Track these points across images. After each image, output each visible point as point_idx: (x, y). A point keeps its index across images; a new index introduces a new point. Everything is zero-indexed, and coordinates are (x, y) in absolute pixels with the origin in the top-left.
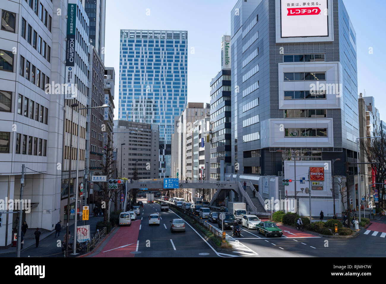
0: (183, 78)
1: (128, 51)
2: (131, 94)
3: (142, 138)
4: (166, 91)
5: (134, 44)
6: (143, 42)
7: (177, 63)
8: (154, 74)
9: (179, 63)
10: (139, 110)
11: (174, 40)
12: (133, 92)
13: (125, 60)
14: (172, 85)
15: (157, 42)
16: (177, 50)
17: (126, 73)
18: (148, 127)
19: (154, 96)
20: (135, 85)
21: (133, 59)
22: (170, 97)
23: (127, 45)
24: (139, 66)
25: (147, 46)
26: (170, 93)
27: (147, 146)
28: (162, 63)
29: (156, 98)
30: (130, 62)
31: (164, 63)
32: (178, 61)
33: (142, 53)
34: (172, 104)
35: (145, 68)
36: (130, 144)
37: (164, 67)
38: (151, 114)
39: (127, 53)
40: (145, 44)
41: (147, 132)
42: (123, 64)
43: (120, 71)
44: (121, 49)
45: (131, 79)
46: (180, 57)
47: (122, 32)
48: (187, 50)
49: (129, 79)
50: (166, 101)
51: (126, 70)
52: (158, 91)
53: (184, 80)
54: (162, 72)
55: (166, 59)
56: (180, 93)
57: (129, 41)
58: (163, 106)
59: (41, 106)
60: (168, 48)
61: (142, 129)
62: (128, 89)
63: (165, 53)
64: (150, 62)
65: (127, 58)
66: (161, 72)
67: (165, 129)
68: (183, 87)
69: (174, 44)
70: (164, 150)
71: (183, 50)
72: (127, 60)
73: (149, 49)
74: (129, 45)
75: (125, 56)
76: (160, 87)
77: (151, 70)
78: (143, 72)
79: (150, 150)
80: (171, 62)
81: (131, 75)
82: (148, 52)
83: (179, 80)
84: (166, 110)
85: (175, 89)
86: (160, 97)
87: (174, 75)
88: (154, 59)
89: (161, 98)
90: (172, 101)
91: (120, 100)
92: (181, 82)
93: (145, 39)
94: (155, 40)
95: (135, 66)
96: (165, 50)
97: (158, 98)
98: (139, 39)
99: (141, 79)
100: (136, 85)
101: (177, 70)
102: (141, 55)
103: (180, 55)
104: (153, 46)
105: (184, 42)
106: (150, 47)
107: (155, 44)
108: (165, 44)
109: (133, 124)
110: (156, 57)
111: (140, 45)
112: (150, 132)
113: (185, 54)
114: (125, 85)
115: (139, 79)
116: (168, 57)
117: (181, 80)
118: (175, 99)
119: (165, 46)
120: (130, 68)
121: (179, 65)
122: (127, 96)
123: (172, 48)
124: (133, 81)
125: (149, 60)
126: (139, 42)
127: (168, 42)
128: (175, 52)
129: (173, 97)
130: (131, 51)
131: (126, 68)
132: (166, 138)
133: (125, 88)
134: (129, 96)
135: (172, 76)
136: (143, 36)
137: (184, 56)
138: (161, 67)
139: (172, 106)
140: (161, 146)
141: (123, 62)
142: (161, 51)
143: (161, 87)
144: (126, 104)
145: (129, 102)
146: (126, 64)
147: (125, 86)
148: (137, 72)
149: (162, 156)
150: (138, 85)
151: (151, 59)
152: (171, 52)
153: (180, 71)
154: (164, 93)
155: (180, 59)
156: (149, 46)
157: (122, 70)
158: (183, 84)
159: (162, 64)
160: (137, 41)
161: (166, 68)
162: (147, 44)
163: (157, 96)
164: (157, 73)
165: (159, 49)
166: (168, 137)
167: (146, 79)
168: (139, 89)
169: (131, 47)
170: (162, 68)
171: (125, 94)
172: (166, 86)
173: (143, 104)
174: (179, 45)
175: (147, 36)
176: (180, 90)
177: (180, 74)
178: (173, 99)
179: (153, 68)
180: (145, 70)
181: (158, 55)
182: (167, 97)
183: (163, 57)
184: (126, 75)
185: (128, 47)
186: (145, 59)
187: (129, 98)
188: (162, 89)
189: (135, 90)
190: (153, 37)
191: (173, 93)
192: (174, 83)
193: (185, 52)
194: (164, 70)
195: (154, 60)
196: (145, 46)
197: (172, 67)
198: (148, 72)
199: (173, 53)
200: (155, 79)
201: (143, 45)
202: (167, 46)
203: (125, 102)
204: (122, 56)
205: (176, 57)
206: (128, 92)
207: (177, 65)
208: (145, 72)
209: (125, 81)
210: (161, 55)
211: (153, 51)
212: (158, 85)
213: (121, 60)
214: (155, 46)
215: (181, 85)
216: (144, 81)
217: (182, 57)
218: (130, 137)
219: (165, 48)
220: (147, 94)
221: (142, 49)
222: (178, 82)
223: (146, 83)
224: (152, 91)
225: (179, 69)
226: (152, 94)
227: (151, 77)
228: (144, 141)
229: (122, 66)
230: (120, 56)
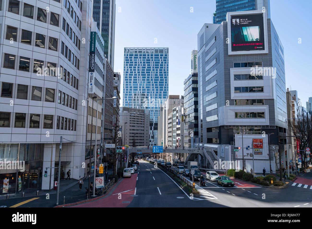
0: (166, 79)
1: (129, 61)
2: (131, 90)
3: (138, 119)
4: (154, 87)
5: (133, 57)
6: (139, 55)
7: (162, 69)
8: (146, 76)
9: (163, 69)
10: (136, 100)
11: (160, 54)
12: (133, 89)
13: (127, 67)
14: (158, 84)
15: (148, 55)
16: (162, 60)
17: (128, 76)
18: (142, 112)
19: (146, 91)
20: (133, 84)
21: (133, 67)
22: (157, 91)
23: (129, 58)
24: (137, 71)
25: (142, 58)
26: (157, 89)
27: (142, 124)
28: (152, 69)
29: (147, 92)
30: (131, 69)
31: (153, 69)
32: (163, 68)
33: (139, 63)
35: (141, 72)
36: (130, 123)
37: (153, 72)
39: (128, 63)
40: (140, 56)
41: (142, 115)
42: (126, 70)
43: (124, 74)
44: (125, 60)
45: (131, 80)
46: (164, 65)
47: (125, 49)
48: (168, 60)
49: (130, 80)
50: (154, 94)
51: (128, 74)
52: (149, 87)
53: (166, 80)
55: (154, 66)
56: (164, 89)
57: (130, 55)
58: (153, 98)
59: (73, 98)
60: (155, 59)
61: (138, 113)
62: (129, 86)
63: (154, 63)
64: (143, 69)
65: (128, 66)
67: (153, 113)
68: (166, 85)
69: (159, 57)
70: (153, 127)
71: (166, 60)
72: (128, 67)
73: (143, 60)
74: (130, 58)
75: (127, 65)
76: (150, 85)
77: (144, 74)
78: (139, 75)
79: (143, 127)
80: (157, 68)
81: (131, 77)
82: (142, 62)
83: (163, 80)
85: (160, 86)
86: (150, 91)
87: (159, 77)
88: (146, 66)
89: (151, 92)
90: (158, 94)
91: (124, 94)
92: (164, 81)
93: (141, 54)
94: (147, 54)
95: (134, 72)
96: (154, 60)
97: (149, 92)
98: (136, 54)
99: (138, 80)
100: (134, 84)
101: (161, 74)
102: (137, 64)
103: (164, 64)
104: (145, 58)
105: (166, 55)
106: (143, 59)
107: (147, 57)
108: (154, 57)
109: (133, 110)
110: (148, 65)
111: (137, 58)
112: (144, 115)
113: (167, 63)
114: (127, 84)
115: (136, 80)
116: (156, 65)
117: (164, 80)
118: (160, 92)
119: (154, 58)
120: (131, 72)
121: (163, 70)
122: (128, 91)
123: (158, 59)
124: (132, 81)
125: (143, 68)
126: (136, 56)
127: (155, 55)
128: (160, 62)
129: (159, 91)
130: (131, 61)
131: (128, 72)
132: (154, 119)
133: (127, 86)
134: (130, 91)
135: (158, 77)
136: (139, 52)
138: (151, 72)
139: (158, 97)
140: (151, 124)
141: (126, 69)
142: (151, 61)
143: (151, 85)
144: (128, 96)
145: (129, 95)
146: (128, 70)
148: (135, 75)
149: (152, 131)
150: (136, 84)
151: (144, 66)
152: (157, 61)
153: (164, 74)
154: (153, 89)
155: (164, 66)
156: (143, 58)
157: (125, 74)
158: (166, 82)
159: (152, 70)
160: (135, 55)
162: (142, 57)
163: (148, 91)
164: (149, 75)
165: (150, 60)
166: (156, 118)
167: (141, 79)
168: (137, 86)
169: (131, 59)
171: (127, 90)
172: (154, 84)
173: (139, 96)
174: (163, 57)
175: (141, 52)
176: (164, 87)
177: (164, 76)
178: (159, 93)
179: (145, 72)
180: (141, 74)
181: (149, 64)
182: (155, 91)
183: (153, 65)
184: (128, 77)
185: (129, 59)
186: (140, 66)
187: (130, 92)
188: (152, 86)
189: (134, 87)
190: (146, 52)
191: (159, 89)
192: (160, 82)
193: (167, 62)
194: (153, 74)
195: (146, 67)
196: (140, 58)
197: (159, 71)
198: (142, 75)
199: (159, 63)
200: (147, 80)
201: (139, 58)
202: (155, 58)
203: (127, 95)
204: (125, 65)
205: (161, 65)
206: (129, 89)
207: (162, 70)
208: (141, 75)
209: (127, 81)
210: (151, 64)
211: (146, 61)
212: (148, 84)
213: (125, 67)
214: (147, 58)
215: (164, 84)
216: (140, 81)
217: (165, 65)
218: (131, 118)
219: (154, 59)
220: (142, 90)
221: (139, 60)
222: (162, 81)
223: (141, 82)
224: (145, 87)
225: (163, 73)
226: (145, 90)
227: (144, 79)
228: (140, 121)
229: (125, 72)
230: (124, 65)
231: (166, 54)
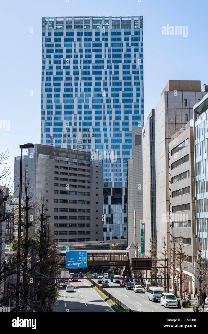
0: (138, 87)
1: (54, 48)
2: (59, 113)
3: (75, 175)
4: (112, 107)
5: (63, 38)
6: (76, 34)
7: (127, 64)
8: (94, 81)
9: (131, 65)
10: (71, 136)
11: (123, 31)
12: (63, 110)
13: (50, 62)
14: (121, 98)
15: (97, 34)
16: (128, 45)
17: (52, 82)
18: (85, 158)
19: (93, 115)
20: (65, 98)
21: (62, 60)
22: (118, 115)
23: (53, 40)
24: (71, 71)
25: (83, 40)
26: (118, 109)
27: (84, 187)
28: (105, 65)
29: (97, 118)
30: (58, 65)
31: (109, 64)
32: (130, 61)
33: (75, 51)
34: (121, 127)
35: (80, 73)
36: (57, 185)
37: (108, 71)
38: (89, 141)
39: (52, 51)
40: (79, 37)
41: (84, 165)
42: (47, 68)
43: (43, 79)
44: (44, 46)
45: (59, 90)
46: (133, 56)
47: (44, 22)
48: (142, 44)
49: (56, 90)
50: (112, 122)
51: (52, 77)
52: (100, 107)
53: (138, 89)
54: (106, 78)
55: (112, 59)
56: (133, 110)
57: (56, 34)
58: (108, 130)
60: (113, 42)
61: (76, 161)
62: (54, 105)
63: (109, 50)
64: (86, 65)
65: (52, 59)
66: (103, 78)
67: (111, 164)
68: (138, 101)
69: (123, 37)
70: (110, 197)
71: (137, 45)
72: (52, 62)
73: (85, 45)
74: (56, 40)
75: (49, 57)
76: (102, 101)
77: (88, 76)
78: (77, 79)
79: (89, 194)
80: (118, 63)
81: (59, 84)
82: (84, 49)
83: (131, 89)
84: (112, 136)
85: (126, 104)
86: (102, 116)
87: (123, 82)
88: (93, 59)
89: (105, 118)
90: (121, 122)
91: (43, 122)
92: (135, 92)
93: (80, 31)
94: (94, 31)
95: (64, 71)
96: (109, 45)
97: (100, 118)
98: (69, 31)
99: (74, 90)
100: (67, 98)
101: (128, 75)
102: (73, 54)
103: (132, 53)
104: (91, 40)
105: (137, 33)
106: (86, 42)
107: (94, 37)
108: (109, 37)
110: (96, 56)
111: (72, 40)
112: (89, 165)
113: (140, 50)
114: (49, 99)
115: (71, 90)
116: (114, 56)
117: (135, 89)
118: (126, 118)
119: (109, 39)
120: (57, 73)
121: (131, 67)
122: (53, 116)
123: (120, 42)
124: (61, 93)
125: (85, 62)
126: (70, 35)
127: (113, 34)
128: (125, 48)
129: (122, 115)
130: (58, 48)
131: (51, 73)
132: (112, 179)
133: (49, 104)
134: (57, 116)
135: (120, 84)
136: (76, 27)
137: (138, 54)
138: (103, 71)
139: (121, 130)
140: (106, 191)
141: (47, 65)
142: (103, 48)
143: (105, 101)
144: (51, 128)
145: (55, 124)
146: (51, 68)
147: (49, 101)
148: (67, 79)
149: (107, 206)
150: (69, 98)
151: (89, 59)
152: (118, 48)
153: (133, 76)
154: (109, 110)
155: (132, 59)
156: (86, 40)
157: (45, 76)
158: (138, 95)
159: (105, 67)
160: (68, 34)
161: (111, 73)
162: (83, 37)
163: (98, 115)
164: (98, 80)
165: (100, 45)
166: (116, 177)
167: (81, 89)
168: (72, 104)
169: (58, 43)
170: (106, 73)
171: (50, 113)
172: (112, 99)
173: (78, 127)
174: (130, 37)
175: (82, 27)
176: (133, 105)
177: (133, 81)
178: (122, 118)
179: (91, 73)
180: (80, 76)
181: (98, 53)
182: (114, 115)
183: (107, 56)
184: (52, 85)
185: (55, 43)
186: (79, 59)
187: (56, 118)
188: (106, 104)
189: (66, 107)
190: (91, 27)
191: (122, 110)
192: (124, 95)
193: (140, 48)
194: (108, 76)
195: (93, 62)
196: (79, 40)
197: (121, 70)
198: (83, 79)
199: (121, 50)
200: (95, 90)
201: (76, 40)
202: (113, 39)
203: (50, 124)
204: (45, 57)
205: (126, 56)
206: (54, 110)
207: (128, 67)
208: (80, 79)
209: (50, 93)
210: (103, 53)
211: (92, 48)
212: (99, 98)
213: (44, 62)
214: (94, 40)
215: (135, 98)
216: (79, 93)
217: (135, 56)
218: (57, 173)
219: (109, 42)
220: (83, 113)
221: (75, 45)
222: (130, 92)
223: (82, 95)
224: (91, 107)
225: (131, 73)
226: (90, 112)
227: (89, 87)
228: (79, 180)
229: (45, 71)
230: (43, 56)
231: (137, 30)
